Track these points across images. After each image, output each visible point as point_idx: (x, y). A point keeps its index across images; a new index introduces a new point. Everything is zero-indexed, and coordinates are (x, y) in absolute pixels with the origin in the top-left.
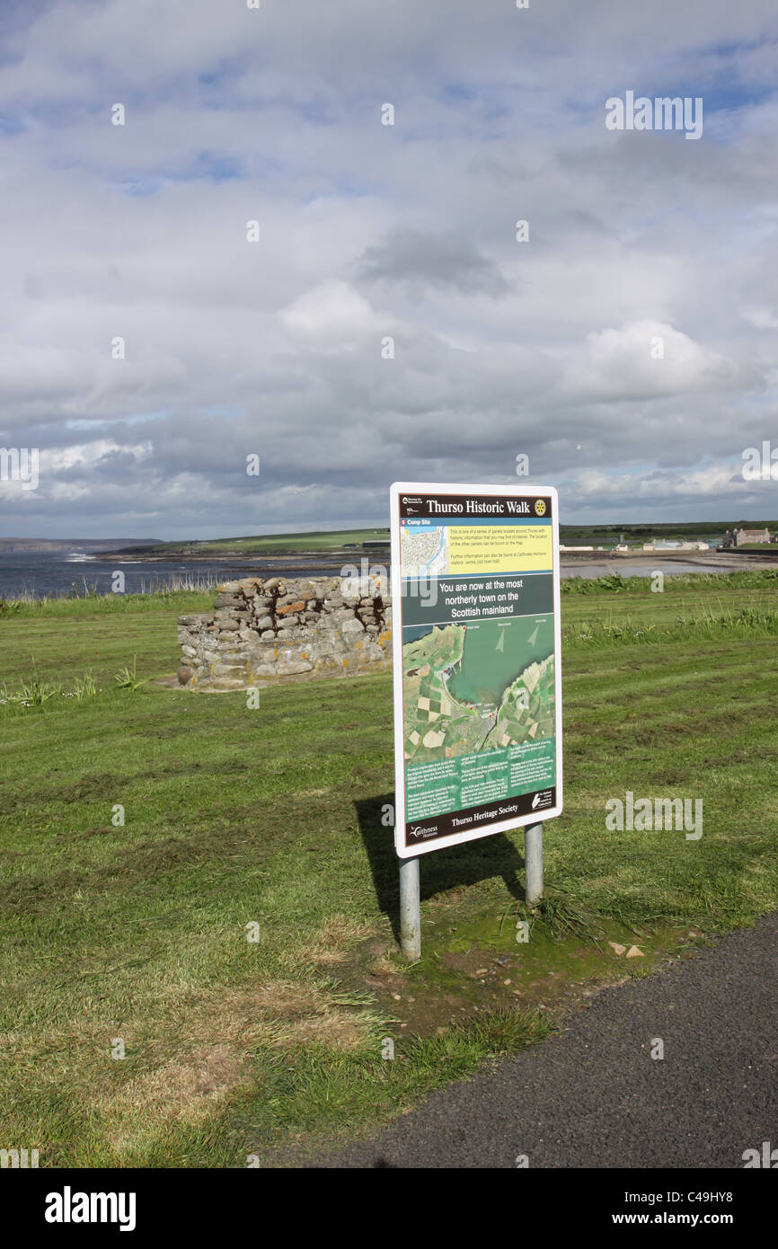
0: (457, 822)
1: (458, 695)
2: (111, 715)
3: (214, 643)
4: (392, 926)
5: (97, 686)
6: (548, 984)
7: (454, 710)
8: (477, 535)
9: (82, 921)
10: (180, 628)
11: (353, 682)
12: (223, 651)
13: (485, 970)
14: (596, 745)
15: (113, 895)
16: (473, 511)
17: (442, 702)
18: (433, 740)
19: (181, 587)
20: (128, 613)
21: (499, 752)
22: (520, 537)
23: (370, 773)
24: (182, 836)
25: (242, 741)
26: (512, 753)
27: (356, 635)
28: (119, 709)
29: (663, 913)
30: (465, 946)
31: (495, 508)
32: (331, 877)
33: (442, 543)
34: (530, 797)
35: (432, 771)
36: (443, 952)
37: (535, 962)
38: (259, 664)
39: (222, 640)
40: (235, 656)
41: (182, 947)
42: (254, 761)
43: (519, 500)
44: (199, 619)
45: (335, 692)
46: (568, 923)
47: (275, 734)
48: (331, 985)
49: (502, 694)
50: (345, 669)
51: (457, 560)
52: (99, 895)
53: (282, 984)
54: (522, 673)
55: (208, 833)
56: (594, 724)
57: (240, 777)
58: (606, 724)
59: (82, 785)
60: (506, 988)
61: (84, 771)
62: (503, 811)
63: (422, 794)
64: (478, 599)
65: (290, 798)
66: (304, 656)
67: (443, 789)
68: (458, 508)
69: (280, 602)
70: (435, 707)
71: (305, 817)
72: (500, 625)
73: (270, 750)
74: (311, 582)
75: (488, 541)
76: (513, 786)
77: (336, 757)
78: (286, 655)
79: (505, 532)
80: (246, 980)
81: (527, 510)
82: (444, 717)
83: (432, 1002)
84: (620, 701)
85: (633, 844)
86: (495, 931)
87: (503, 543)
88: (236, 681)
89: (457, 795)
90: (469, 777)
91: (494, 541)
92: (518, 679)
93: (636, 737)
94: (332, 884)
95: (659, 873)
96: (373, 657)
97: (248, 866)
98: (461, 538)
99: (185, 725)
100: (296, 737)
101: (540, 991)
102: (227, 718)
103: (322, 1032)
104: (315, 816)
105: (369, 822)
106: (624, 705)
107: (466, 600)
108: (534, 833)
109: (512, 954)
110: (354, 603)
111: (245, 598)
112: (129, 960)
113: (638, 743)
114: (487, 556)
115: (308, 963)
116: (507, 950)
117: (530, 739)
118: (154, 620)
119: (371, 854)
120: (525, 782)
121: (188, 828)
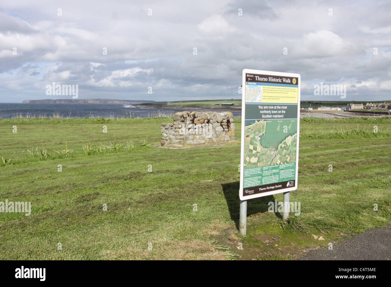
0: (261, 189)
1: (263, 145)
2: (139, 154)
3: (173, 132)
4: (236, 224)
5: (135, 145)
6: (290, 247)
7: (261, 150)
8: (272, 89)
9: (131, 217)
10: (162, 127)
11: (219, 147)
12: (176, 135)
13: (268, 241)
14: (305, 170)
15: (141, 209)
16: (271, 81)
17: (257, 147)
18: (254, 160)
19: (162, 116)
20: (144, 123)
21: (276, 166)
22: (287, 91)
23: (227, 175)
24: (163, 192)
25: (183, 164)
26: (281, 167)
27: (221, 132)
28: (142, 152)
29: (331, 226)
30: (261, 232)
31: (279, 80)
32: (214, 208)
33: (260, 91)
34: (286, 182)
35: (253, 171)
36: (254, 234)
37: (286, 239)
38: (188, 140)
39: (176, 132)
40: (180, 137)
41: (164, 227)
42: (187, 170)
43: (287, 78)
44: (168, 125)
45: (213, 150)
46: (298, 227)
47: (193, 162)
48: (215, 242)
49: (278, 146)
50: (216, 143)
51: (264, 98)
52: (136, 209)
53: (198, 241)
54: (285, 139)
55: (172, 192)
56: (304, 163)
57: (182, 175)
58: (308, 164)
59: (130, 175)
60: (276, 247)
61: (130, 171)
62: (276, 187)
63: (249, 179)
64: (271, 112)
65: (199, 182)
66: (203, 138)
67: (257, 177)
68: (266, 79)
69: (195, 119)
70: (255, 149)
71: (205, 188)
72: (278, 121)
73: (192, 167)
74: (206, 113)
75: (276, 92)
76: (280, 178)
77: (215, 170)
78: (197, 138)
79: (282, 89)
80: (186, 239)
81: (290, 82)
82: (258, 152)
83: (250, 250)
84: (312, 157)
85: (319, 203)
86: (272, 228)
87: (281, 93)
88: (180, 145)
89: (261, 180)
90: (265, 174)
91: (278, 92)
92: (284, 141)
93: (319, 168)
94: (215, 210)
95: (329, 212)
96: (226, 139)
97: (186, 203)
98: (266, 90)
99: (163, 158)
100: (201, 163)
101: (288, 249)
102: (177, 157)
103: (212, 257)
104: (208, 188)
105: (226, 191)
106: (314, 158)
107: (267, 112)
108: (287, 196)
109: (278, 236)
110: (220, 121)
111: (184, 118)
112: (146, 230)
113: (320, 170)
114: (275, 97)
115: (207, 235)
116: (276, 235)
117: (287, 162)
118: (152, 126)
119: (228, 201)
120: (285, 177)
121: (165, 190)
